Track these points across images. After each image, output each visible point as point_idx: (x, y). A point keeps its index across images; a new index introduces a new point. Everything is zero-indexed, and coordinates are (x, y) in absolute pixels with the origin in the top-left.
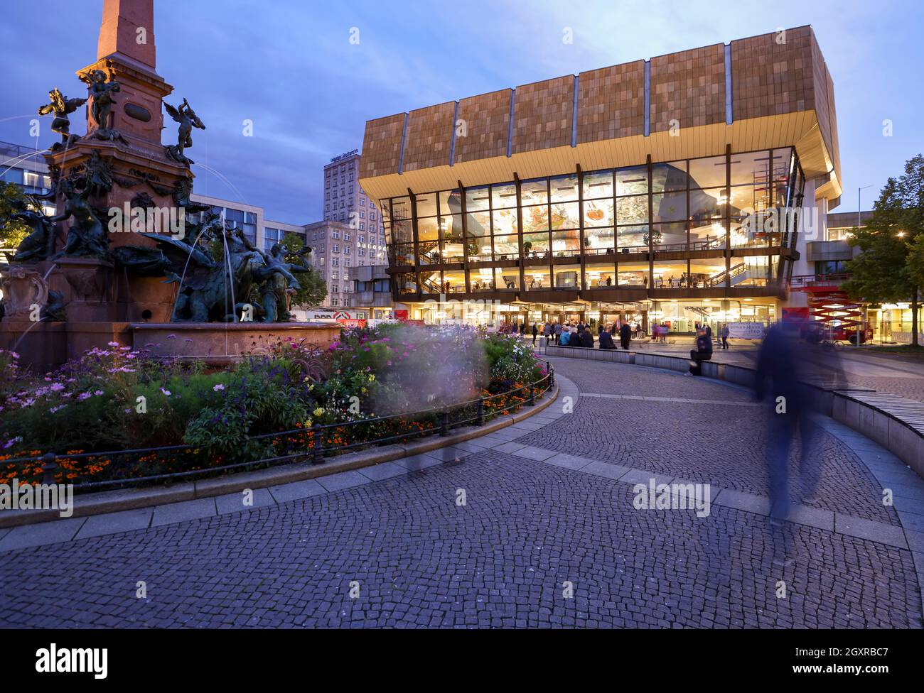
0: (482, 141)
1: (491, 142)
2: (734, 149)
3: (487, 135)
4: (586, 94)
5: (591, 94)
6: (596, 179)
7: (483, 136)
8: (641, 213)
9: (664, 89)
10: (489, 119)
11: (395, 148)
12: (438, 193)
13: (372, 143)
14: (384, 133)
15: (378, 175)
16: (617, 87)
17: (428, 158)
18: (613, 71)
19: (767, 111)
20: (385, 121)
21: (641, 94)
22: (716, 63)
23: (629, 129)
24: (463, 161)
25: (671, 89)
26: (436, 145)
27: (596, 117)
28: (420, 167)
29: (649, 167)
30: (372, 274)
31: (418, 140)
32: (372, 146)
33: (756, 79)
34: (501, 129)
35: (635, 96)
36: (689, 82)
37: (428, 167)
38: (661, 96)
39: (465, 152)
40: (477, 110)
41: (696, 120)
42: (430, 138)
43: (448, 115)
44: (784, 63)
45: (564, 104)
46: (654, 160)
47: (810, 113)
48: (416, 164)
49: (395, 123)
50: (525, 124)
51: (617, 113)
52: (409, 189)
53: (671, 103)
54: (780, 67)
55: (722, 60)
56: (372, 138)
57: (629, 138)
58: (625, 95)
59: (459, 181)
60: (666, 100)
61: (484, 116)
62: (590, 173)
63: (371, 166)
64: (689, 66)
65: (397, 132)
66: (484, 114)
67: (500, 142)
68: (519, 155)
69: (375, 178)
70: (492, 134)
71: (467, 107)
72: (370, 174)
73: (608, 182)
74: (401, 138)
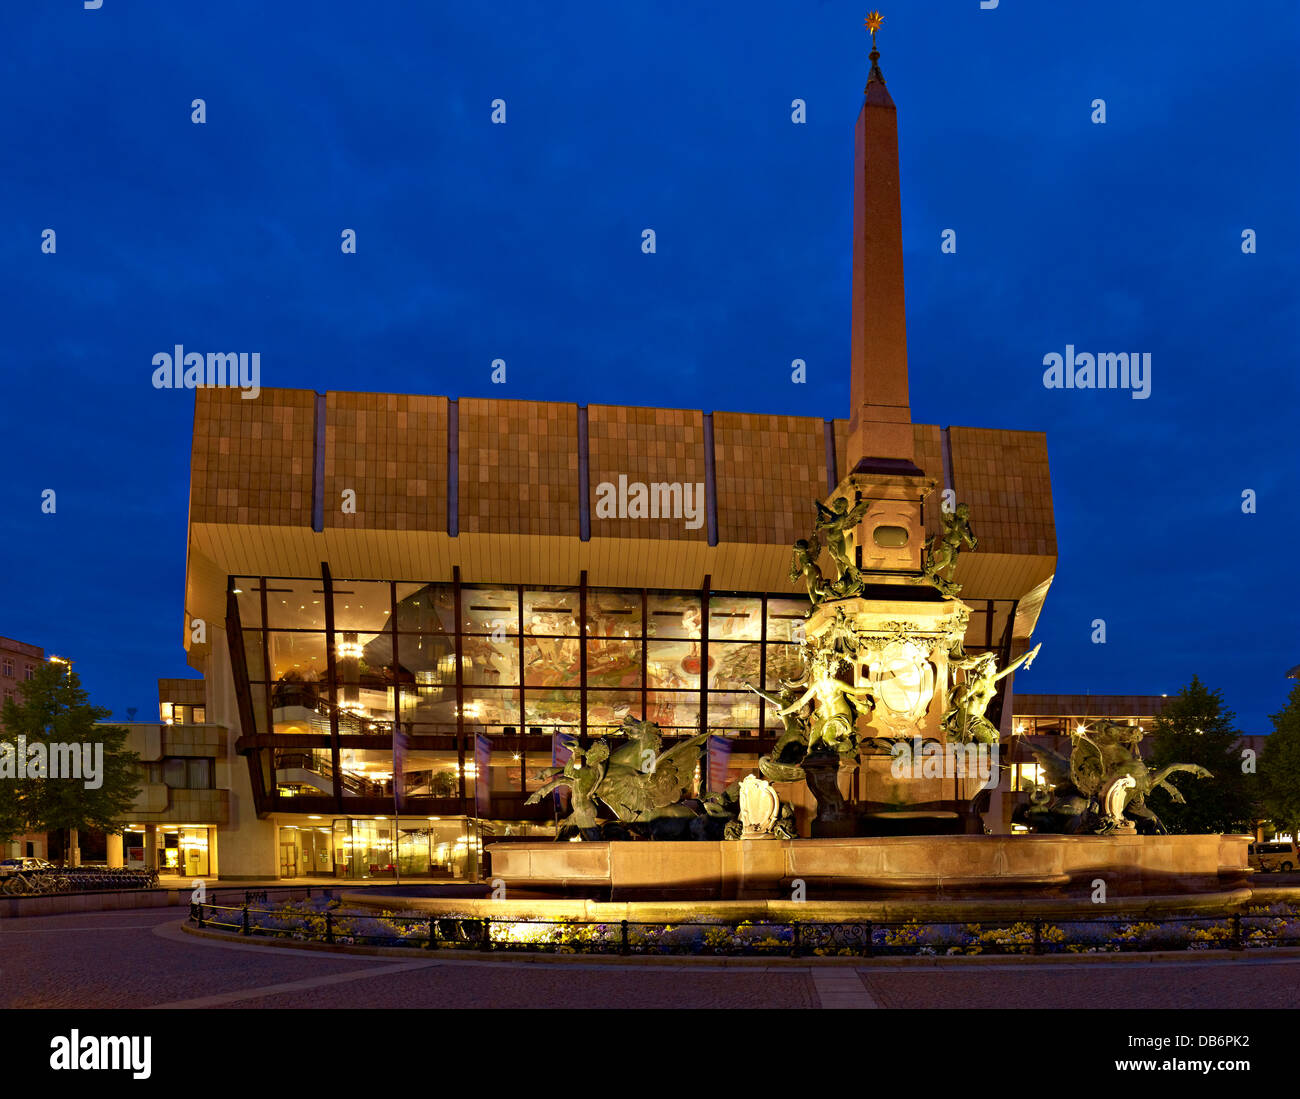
0: (524, 497)
1: (545, 507)
3: (534, 489)
6: (731, 606)
7: (524, 488)
10: (533, 455)
11: (298, 469)
12: (393, 585)
14: (257, 426)
15: (258, 521)
17: (388, 508)
18: (773, 424)
21: (823, 476)
22: (929, 453)
24: (481, 531)
26: (411, 483)
30: (163, 746)
31: (361, 465)
32: (224, 449)
33: (986, 495)
34: (563, 481)
35: (814, 477)
37: (394, 528)
39: (484, 513)
40: (504, 429)
42: (392, 465)
43: (434, 424)
44: (1019, 481)
49: (289, 410)
51: (787, 501)
52: (325, 566)
54: (1016, 483)
56: (221, 429)
58: (800, 472)
59: (456, 570)
61: (523, 447)
62: (723, 594)
63: (229, 498)
67: (564, 507)
68: (606, 540)
69: (244, 527)
70: (544, 489)
71: (479, 417)
72: (226, 517)
73: (747, 613)
74: (309, 447)
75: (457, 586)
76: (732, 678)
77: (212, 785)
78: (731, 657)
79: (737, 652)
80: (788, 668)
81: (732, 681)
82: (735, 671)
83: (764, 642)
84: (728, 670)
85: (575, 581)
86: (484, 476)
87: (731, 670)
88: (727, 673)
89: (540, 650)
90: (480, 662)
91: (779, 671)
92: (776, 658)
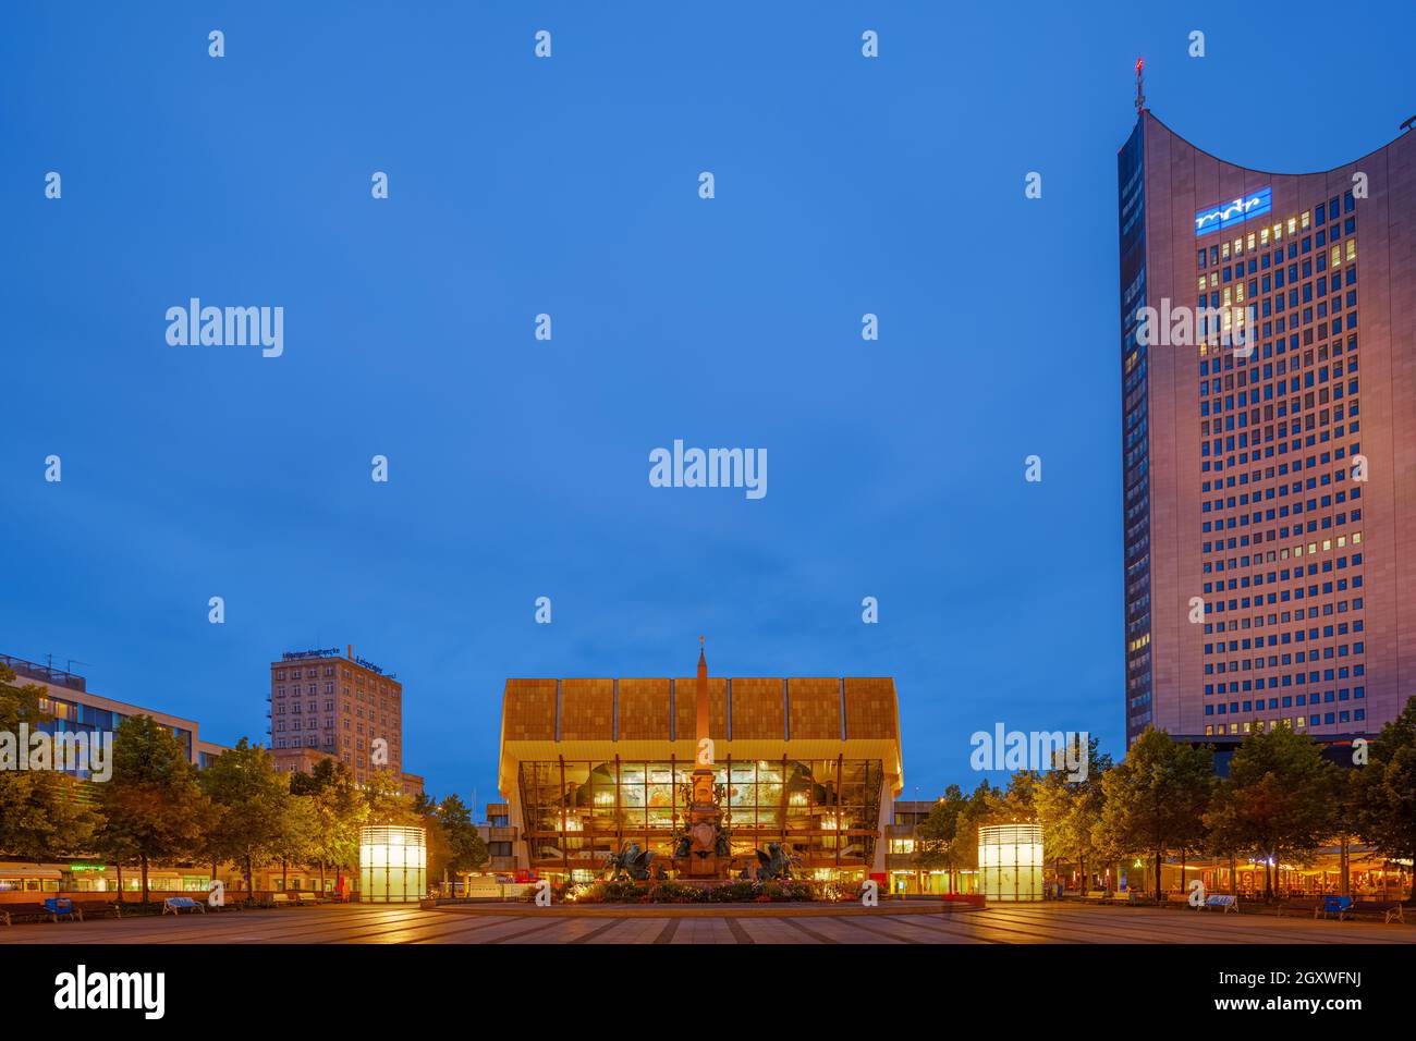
0: (646, 723)
1: (655, 726)
2: (844, 758)
3: (650, 719)
4: (738, 699)
5: (742, 699)
6: (740, 767)
7: (646, 718)
8: (767, 796)
9: (798, 705)
10: (650, 704)
11: (549, 714)
12: (591, 763)
13: (519, 704)
14: (532, 697)
15: (531, 739)
16: (763, 697)
17: (587, 730)
18: (759, 682)
19: (868, 735)
20: (532, 684)
21: (781, 706)
22: (834, 693)
23: (774, 734)
24: (627, 739)
25: (804, 707)
26: (597, 719)
27: (747, 719)
28: (579, 739)
29: (784, 762)
30: (490, 836)
31: (576, 711)
32: (518, 708)
33: (861, 710)
34: (663, 715)
35: (777, 707)
36: (816, 703)
37: (588, 740)
38: (796, 710)
39: (629, 730)
40: (637, 692)
41: (822, 734)
42: (589, 711)
43: (607, 691)
44: (878, 703)
45: (720, 703)
46: (788, 758)
47: (894, 740)
48: (575, 735)
49: (546, 689)
50: (685, 715)
51: (764, 719)
52: (561, 756)
53: (804, 718)
54: (875, 705)
55: (838, 691)
56: (517, 698)
57: (773, 741)
58: (770, 704)
59: (617, 756)
60: (800, 715)
61: (646, 699)
62: (738, 761)
63: (522, 729)
64: (816, 690)
65: (549, 698)
66: (645, 697)
67: (663, 726)
68: (681, 741)
69: (527, 742)
70: (655, 718)
71: (627, 687)
72: (521, 738)
73: (749, 769)
74: (554, 705)
75: (618, 762)
76: (748, 798)
77: (511, 855)
78: (746, 789)
79: (748, 787)
80: (774, 793)
81: (748, 800)
83: (757, 783)
85: (669, 758)
86: (628, 714)
87: (747, 795)
89: (657, 790)
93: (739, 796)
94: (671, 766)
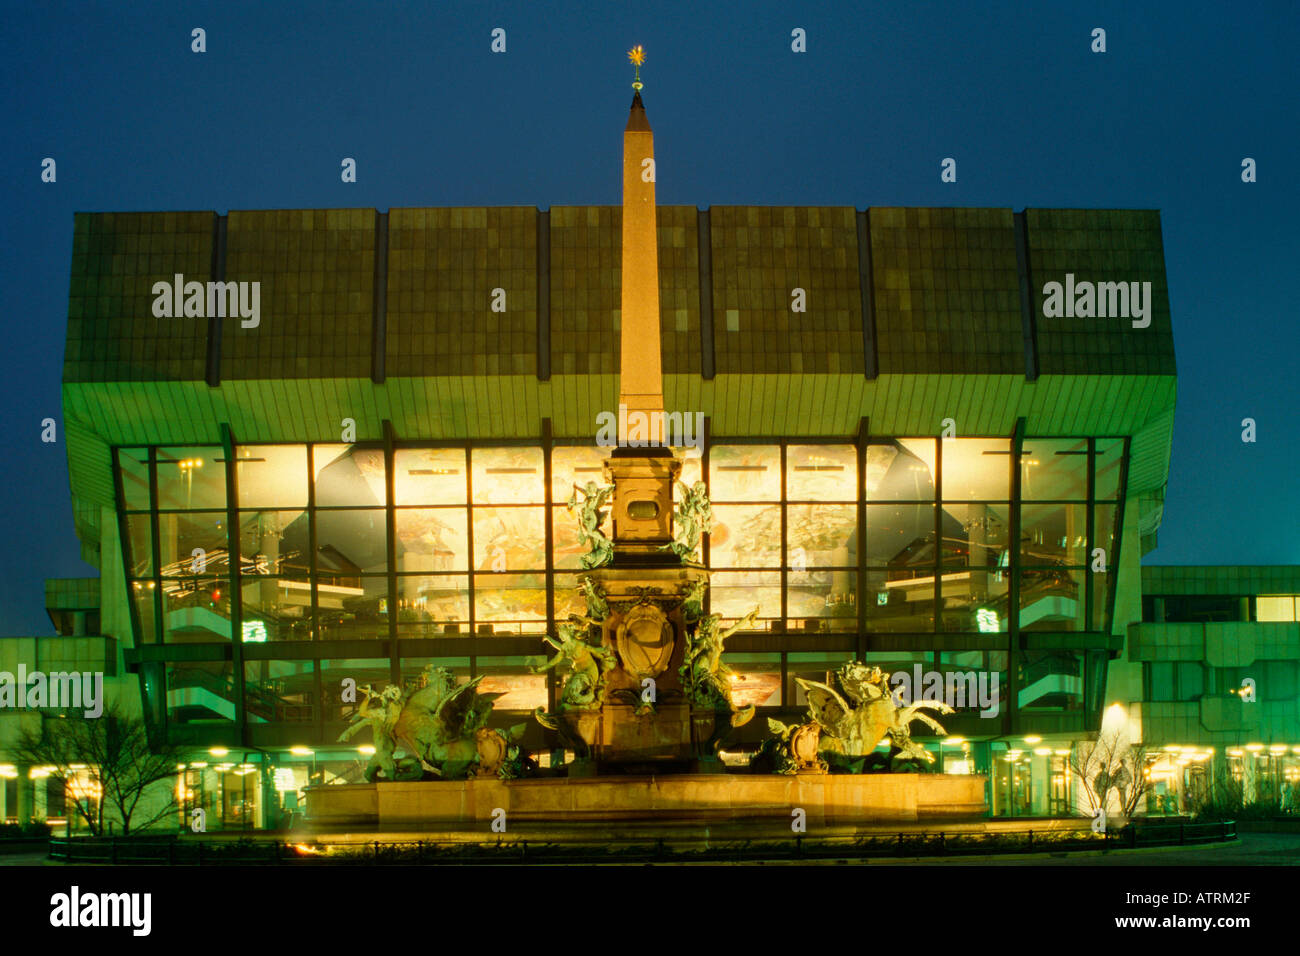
2: (1030, 428)
6: (738, 456)
8: (812, 539)
9: (900, 281)
17: (300, 353)
18: (790, 218)
23: (834, 359)
25: (916, 285)
29: (861, 443)
38: (895, 294)
43: (358, 241)
46: (874, 429)
47: (1167, 381)
52: (226, 428)
57: (832, 378)
60: (907, 308)
62: (730, 438)
67: (518, 337)
68: (569, 379)
71: (414, 232)
73: (763, 464)
75: (388, 444)
76: (756, 550)
78: (751, 524)
79: (757, 517)
80: (829, 536)
81: (756, 555)
82: (759, 543)
83: (784, 503)
84: (749, 541)
85: (535, 430)
87: (754, 540)
88: (747, 545)
89: (501, 523)
90: (427, 541)
91: (817, 540)
92: (810, 523)
93: (732, 542)
94: (539, 453)
